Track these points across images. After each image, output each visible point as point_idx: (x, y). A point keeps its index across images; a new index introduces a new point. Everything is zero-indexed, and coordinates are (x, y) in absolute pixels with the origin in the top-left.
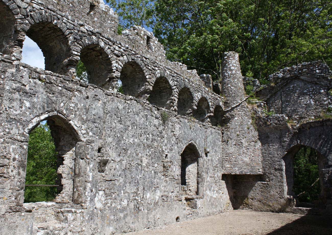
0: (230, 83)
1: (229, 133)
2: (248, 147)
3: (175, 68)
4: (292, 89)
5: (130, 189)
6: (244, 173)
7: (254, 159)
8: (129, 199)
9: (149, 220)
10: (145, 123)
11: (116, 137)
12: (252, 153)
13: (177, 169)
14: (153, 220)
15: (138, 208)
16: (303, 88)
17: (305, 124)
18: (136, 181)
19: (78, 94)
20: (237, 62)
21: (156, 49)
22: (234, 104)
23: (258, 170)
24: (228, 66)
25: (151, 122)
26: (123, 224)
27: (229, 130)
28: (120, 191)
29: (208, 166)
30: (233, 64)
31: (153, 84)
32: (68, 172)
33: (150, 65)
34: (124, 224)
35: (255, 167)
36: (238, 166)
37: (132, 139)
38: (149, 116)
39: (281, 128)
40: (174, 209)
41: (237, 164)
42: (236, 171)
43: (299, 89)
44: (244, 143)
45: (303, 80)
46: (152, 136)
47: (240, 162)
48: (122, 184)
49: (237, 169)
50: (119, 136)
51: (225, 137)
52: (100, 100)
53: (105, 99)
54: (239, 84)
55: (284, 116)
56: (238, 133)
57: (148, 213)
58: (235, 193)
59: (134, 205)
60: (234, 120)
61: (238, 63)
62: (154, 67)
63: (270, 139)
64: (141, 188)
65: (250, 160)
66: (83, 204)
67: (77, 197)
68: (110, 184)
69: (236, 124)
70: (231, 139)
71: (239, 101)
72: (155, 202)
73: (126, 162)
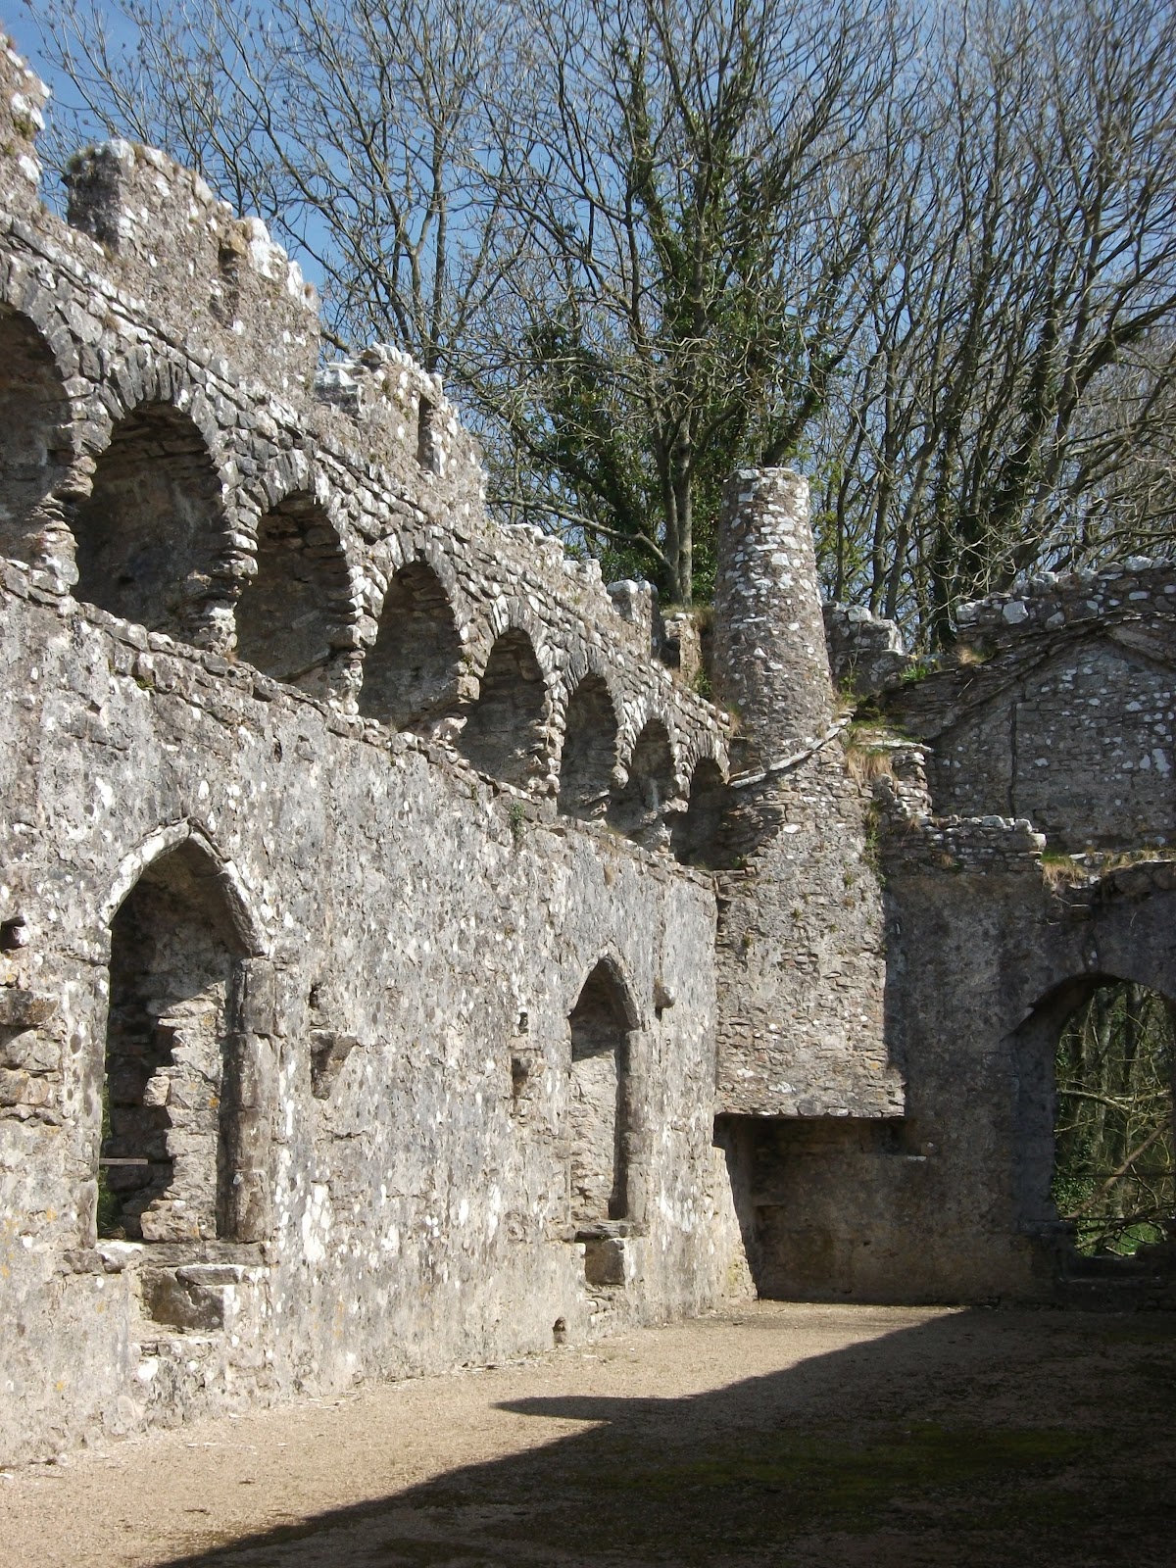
0: (764, 639)
1: (752, 905)
2: (842, 980)
3: (518, 557)
4: (1067, 691)
5: (407, 1176)
6: (819, 1110)
7: (868, 1042)
8: (405, 1225)
9: (467, 1326)
10: (455, 865)
11: (363, 930)
12: (860, 1010)
13: (558, 1084)
14: (479, 1327)
15: (433, 1267)
16: (1119, 690)
17: (1126, 872)
18: (427, 1143)
19: (250, 738)
20: (801, 528)
21: (453, 462)
22: (783, 752)
23: (886, 1098)
24: (759, 548)
25: (474, 858)
26: (386, 1340)
27: (752, 886)
28: (377, 1188)
29: (665, 1071)
30: (786, 539)
31: (481, 666)
32: (198, 1099)
33: (473, 576)
34: (390, 1341)
35: (871, 1082)
36: (791, 1073)
37: (414, 942)
38: (466, 829)
39: (1009, 890)
40: (548, 1281)
41: (787, 1063)
42: (783, 1099)
43: (1104, 691)
44: (827, 957)
45: (1123, 649)
46: (477, 927)
47: (804, 1055)
48: (382, 1155)
49: (786, 1088)
50: (373, 927)
51: (733, 927)
52: (311, 761)
53: (329, 753)
54: (810, 650)
55: (1030, 828)
56: (797, 904)
57: (463, 1293)
58: (763, 1214)
59: (420, 1253)
60: (779, 836)
61: (805, 532)
62: (485, 584)
63: (951, 942)
64: (440, 1177)
65: (851, 1043)
66: (268, 1244)
67: (249, 1211)
68: (348, 1151)
69: (790, 857)
70: (763, 934)
71: (809, 740)
72: (484, 1243)
73: (394, 1050)
